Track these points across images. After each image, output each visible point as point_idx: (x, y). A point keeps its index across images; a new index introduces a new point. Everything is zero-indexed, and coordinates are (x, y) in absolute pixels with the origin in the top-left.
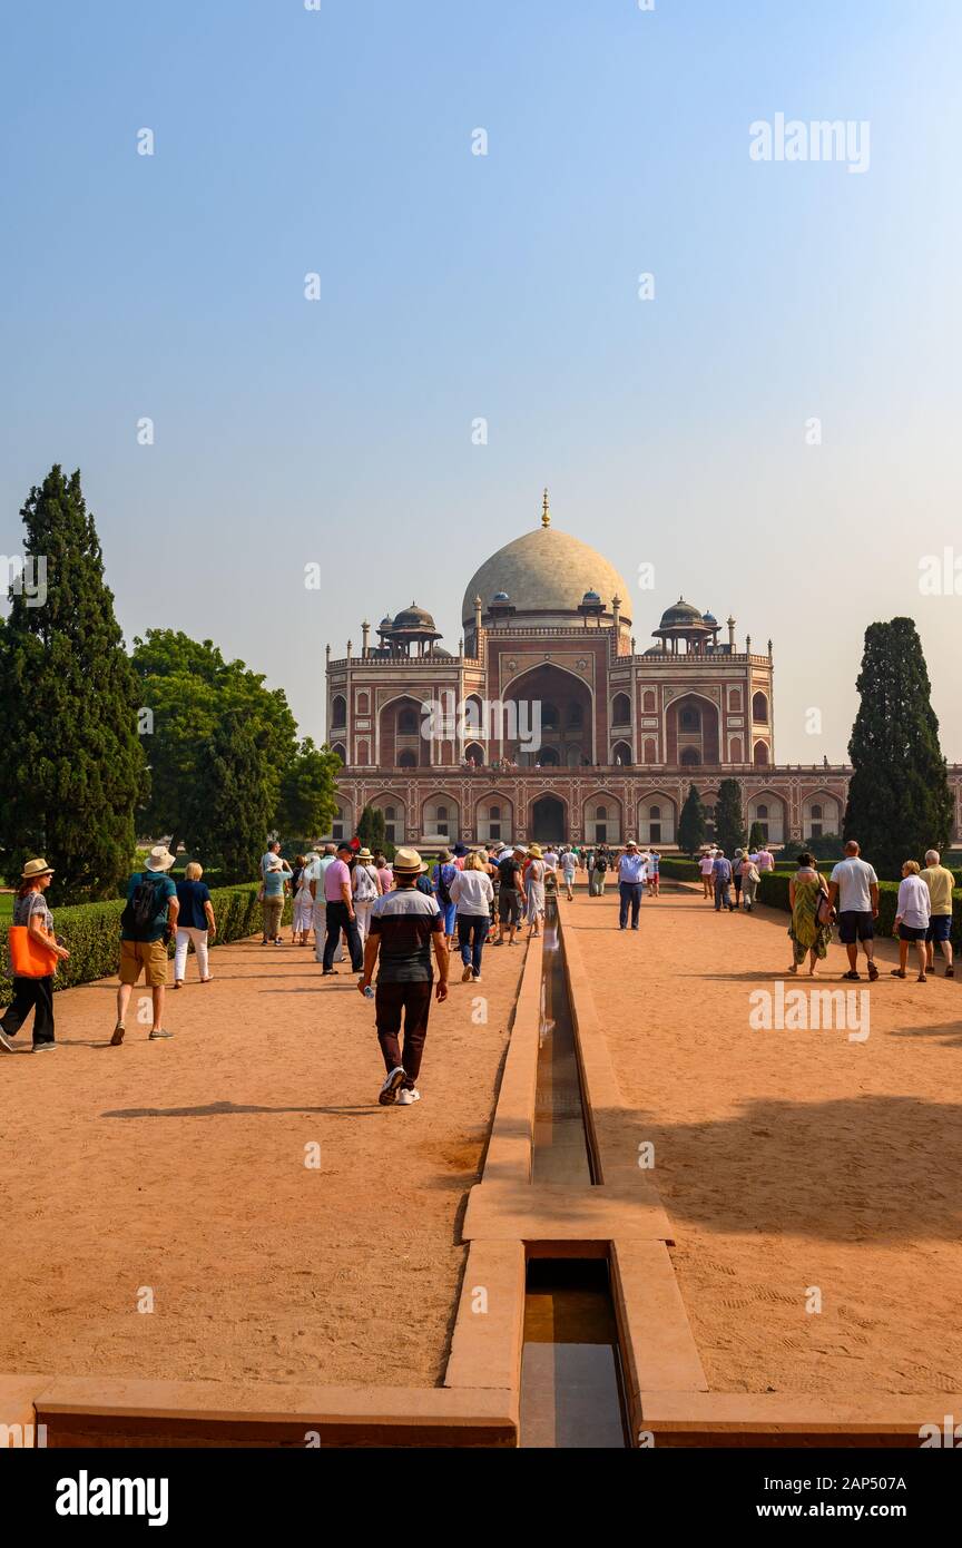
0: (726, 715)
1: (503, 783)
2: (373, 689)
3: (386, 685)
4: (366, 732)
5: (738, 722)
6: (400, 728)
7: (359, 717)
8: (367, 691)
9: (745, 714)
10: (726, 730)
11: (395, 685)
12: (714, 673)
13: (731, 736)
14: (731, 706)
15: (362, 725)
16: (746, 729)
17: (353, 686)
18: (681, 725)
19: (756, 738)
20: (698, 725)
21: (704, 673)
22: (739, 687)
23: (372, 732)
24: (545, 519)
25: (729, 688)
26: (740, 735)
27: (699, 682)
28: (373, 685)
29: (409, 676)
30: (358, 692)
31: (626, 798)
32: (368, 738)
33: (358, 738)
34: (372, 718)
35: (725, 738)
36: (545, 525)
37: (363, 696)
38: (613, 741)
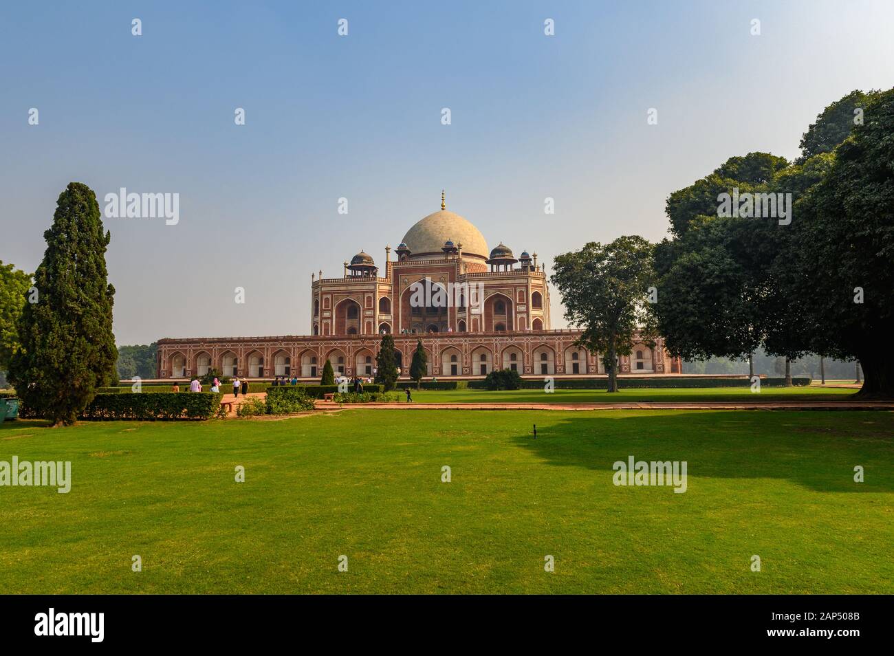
0: (516, 304)
1: (368, 343)
2: (332, 295)
3: (338, 293)
4: (328, 318)
5: (523, 308)
6: (348, 315)
7: (325, 310)
8: (329, 296)
9: (527, 304)
10: (516, 313)
11: (344, 293)
12: (510, 282)
13: (519, 316)
14: (519, 299)
15: (326, 314)
16: (527, 312)
17: (322, 295)
18: (495, 311)
19: (533, 317)
20: (505, 311)
21: (504, 282)
22: (524, 289)
23: (331, 318)
24: (442, 206)
25: (518, 290)
26: (524, 315)
27: (502, 287)
28: (332, 293)
29: (350, 288)
30: (324, 297)
31: (434, 350)
32: (329, 321)
33: (324, 321)
34: (331, 310)
35: (516, 317)
36: (443, 209)
37: (327, 299)
38: (458, 320)
